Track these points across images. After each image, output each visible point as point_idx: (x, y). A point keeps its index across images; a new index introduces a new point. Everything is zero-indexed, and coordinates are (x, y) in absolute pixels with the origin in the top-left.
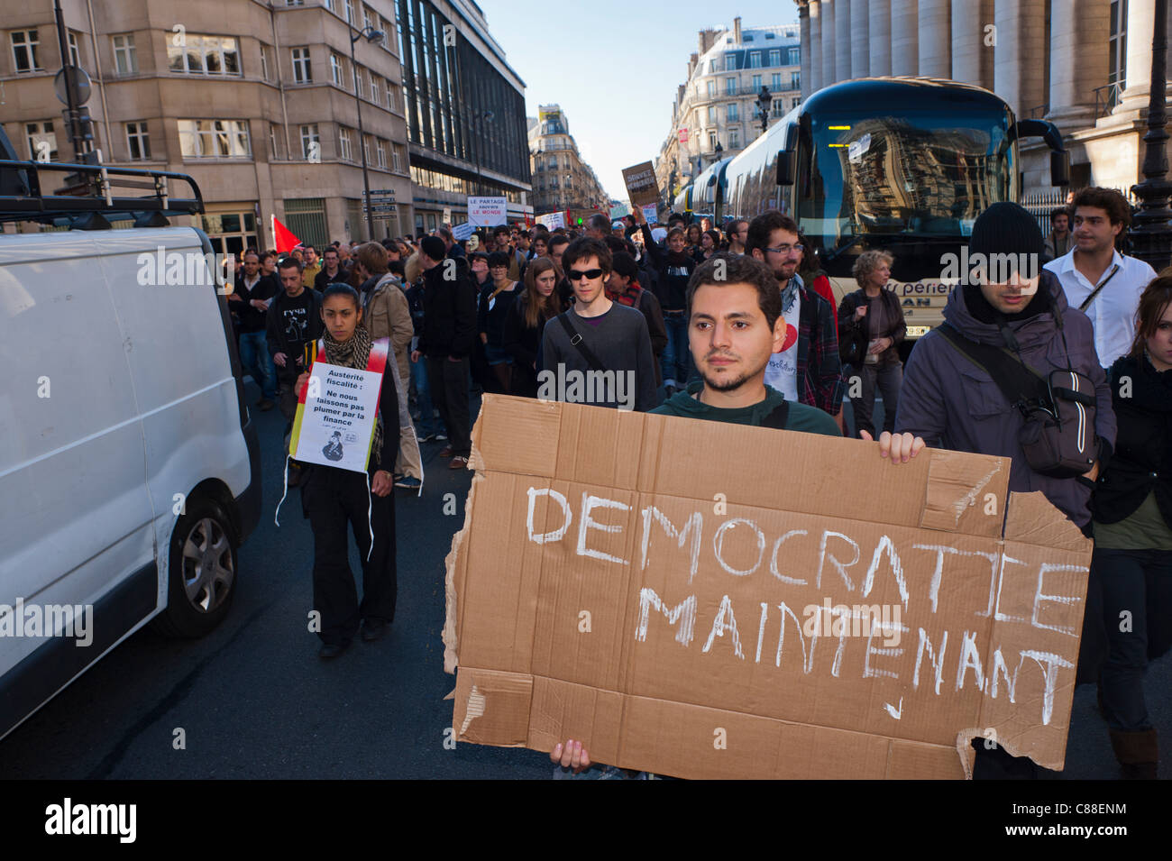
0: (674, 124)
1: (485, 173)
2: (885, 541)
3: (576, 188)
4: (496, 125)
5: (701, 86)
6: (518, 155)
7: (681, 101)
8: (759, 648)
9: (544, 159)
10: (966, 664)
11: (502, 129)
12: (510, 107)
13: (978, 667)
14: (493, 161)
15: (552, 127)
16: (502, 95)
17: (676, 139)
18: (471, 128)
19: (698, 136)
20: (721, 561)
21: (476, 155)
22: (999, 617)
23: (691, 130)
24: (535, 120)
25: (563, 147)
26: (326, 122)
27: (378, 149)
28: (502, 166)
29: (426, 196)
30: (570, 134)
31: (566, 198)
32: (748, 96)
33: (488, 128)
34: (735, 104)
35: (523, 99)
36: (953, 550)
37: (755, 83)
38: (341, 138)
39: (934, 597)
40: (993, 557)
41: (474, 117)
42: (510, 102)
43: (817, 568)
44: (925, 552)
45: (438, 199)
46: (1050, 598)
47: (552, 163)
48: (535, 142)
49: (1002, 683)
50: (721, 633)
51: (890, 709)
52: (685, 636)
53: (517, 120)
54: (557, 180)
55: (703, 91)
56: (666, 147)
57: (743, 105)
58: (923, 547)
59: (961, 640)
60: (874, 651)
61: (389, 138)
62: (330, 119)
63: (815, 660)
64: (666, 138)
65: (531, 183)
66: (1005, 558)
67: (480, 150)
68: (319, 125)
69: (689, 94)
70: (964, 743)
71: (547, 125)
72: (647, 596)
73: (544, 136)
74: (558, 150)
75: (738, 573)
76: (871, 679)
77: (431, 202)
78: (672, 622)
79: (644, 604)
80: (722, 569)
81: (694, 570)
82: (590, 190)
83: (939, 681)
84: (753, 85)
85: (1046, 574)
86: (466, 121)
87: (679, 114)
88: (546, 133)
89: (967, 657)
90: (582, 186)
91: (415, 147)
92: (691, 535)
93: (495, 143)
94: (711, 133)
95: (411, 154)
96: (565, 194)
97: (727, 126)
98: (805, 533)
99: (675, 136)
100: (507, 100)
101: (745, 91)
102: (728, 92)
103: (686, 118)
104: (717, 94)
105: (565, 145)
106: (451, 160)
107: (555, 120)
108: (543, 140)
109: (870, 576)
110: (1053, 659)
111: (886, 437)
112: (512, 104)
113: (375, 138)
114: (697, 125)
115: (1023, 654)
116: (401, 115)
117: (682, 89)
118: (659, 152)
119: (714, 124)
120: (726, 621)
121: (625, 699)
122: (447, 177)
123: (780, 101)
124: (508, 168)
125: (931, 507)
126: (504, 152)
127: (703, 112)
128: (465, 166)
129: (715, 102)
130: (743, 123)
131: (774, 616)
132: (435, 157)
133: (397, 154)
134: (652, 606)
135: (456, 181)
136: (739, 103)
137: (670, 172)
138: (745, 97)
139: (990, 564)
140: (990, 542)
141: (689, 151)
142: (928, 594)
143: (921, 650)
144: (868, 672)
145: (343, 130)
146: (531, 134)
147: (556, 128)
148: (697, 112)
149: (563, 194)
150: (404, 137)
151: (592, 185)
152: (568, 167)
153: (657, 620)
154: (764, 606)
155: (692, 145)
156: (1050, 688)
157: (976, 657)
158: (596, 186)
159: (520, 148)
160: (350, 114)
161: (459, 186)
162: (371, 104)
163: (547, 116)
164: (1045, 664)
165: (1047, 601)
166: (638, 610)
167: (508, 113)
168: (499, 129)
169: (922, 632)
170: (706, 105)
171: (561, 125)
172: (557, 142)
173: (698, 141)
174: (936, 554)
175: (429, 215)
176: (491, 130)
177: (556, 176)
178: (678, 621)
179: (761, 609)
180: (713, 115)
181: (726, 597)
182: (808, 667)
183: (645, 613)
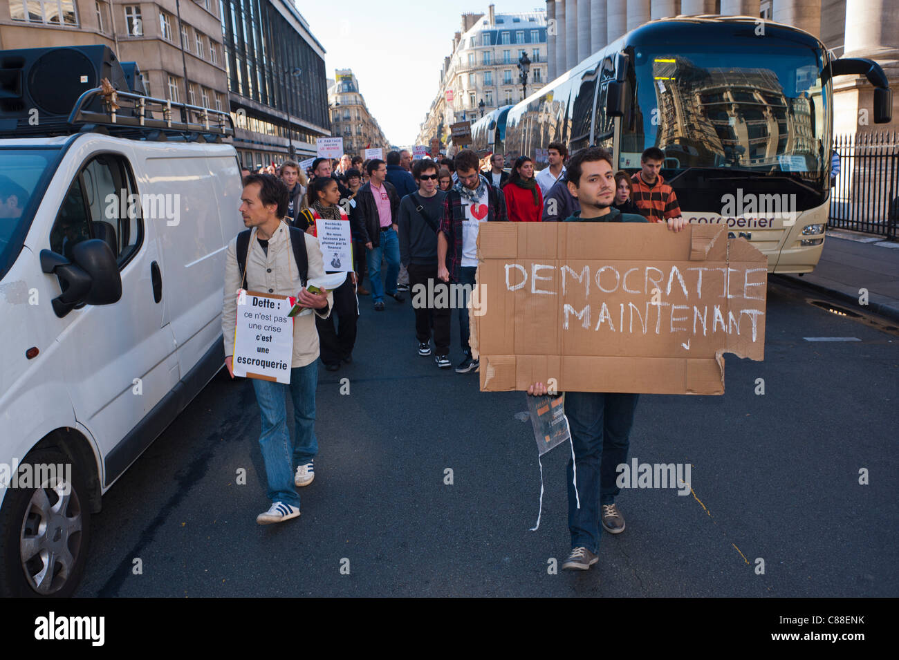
0: (441, 87)
1: (293, 120)
2: (675, 269)
3: (365, 135)
4: (302, 82)
5: (463, 57)
6: (320, 107)
7: (447, 69)
8: (622, 325)
9: (339, 112)
10: (716, 320)
11: (307, 85)
12: (313, 67)
13: (722, 321)
14: (300, 110)
15: (346, 86)
16: (306, 56)
17: (443, 99)
18: (281, 83)
19: (461, 96)
20: (600, 287)
21: (286, 105)
22: (729, 296)
23: (455, 91)
24: (332, 81)
25: (354, 103)
26: (155, 70)
27: (203, 96)
28: (307, 115)
29: (244, 137)
30: (360, 92)
31: (357, 143)
32: (500, 66)
33: (295, 84)
34: (490, 72)
35: (323, 63)
36: (706, 269)
37: (505, 56)
38: (169, 84)
39: (699, 291)
40: (724, 270)
41: (284, 73)
42: (313, 64)
43: (644, 285)
44: (693, 271)
45: (254, 139)
46: (751, 284)
47: (346, 115)
48: (333, 98)
49: (733, 326)
50: (603, 321)
51: (684, 345)
52: (586, 324)
53: (319, 79)
54: (350, 129)
55: (465, 61)
56: (435, 105)
57: (496, 73)
58: (692, 269)
59: (713, 310)
60: (674, 319)
61: (212, 87)
62: (159, 67)
63: (648, 327)
64: (435, 98)
65: (330, 130)
66: (730, 270)
67: (289, 102)
68: (149, 72)
69: (454, 63)
70: (719, 356)
71: (342, 85)
72: (567, 307)
73: (340, 94)
74: (351, 105)
75: (608, 291)
76: (675, 332)
77: (249, 141)
78: (580, 318)
79: (566, 312)
80: (601, 291)
81: (588, 293)
82: (376, 137)
83: (705, 329)
84: (503, 58)
85: (748, 274)
86: (277, 77)
87: (445, 79)
88: (341, 91)
89: (717, 316)
90: (369, 134)
91: (236, 96)
92: (584, 278)
93: (301, 96)
94: (471, 94)
95: (231, 101)
96: (357, 140)
97: (483, 89)
98: (637, 269)
99: (442, 96)
100: (311, 63)
101: (497, 61)
102: (484, 63)
103: (451, 82)
104: (476, 64)
105: (356, 101)
106: (265, 108)
107: (348, 81)
108: (339, 97)
109: (669, 285)
110: (755, 312)
111: (671, 221)
112: (315, 66)
113: (200, 86)
114: (461, 87)
115: (741, 312)
116: (223, 69)
117: (448, 60)
118: (429, 108)
119: (474, 87)
120: (605, 314)
121: (560, 359)
122: (262, 123)
123: (539, 70)
124: (311, 117)
125: (694, 250)
126: (309, 104)
127: (465, 77)
128: (277, 114)
129: (475, 70)
130: (496, 86)
131: (627, 308)
132: (251, 105)
133: (219, 101)
134: (570, 312)
135: (269, 126)
136: (493, 71)
137: (438, 124)
138: (497, 66)
139: (723, 273)
140: (723, 263)
141: (454, 109)
142: (696, 290)
143: (695, 316)
144: (672, 329)
145: (171, 79)
146: (330, 91)
147: (349, 87)
148: (460, 77)
149: (355, 139)
150: (225, 86)
151: (377, 134)
152: (359, 118)
153: (573, 318)
154: (622, 305)
155: (456, 103)
156: (754, 325)
157: (721, 316)
158: (380, 134)
159: (321, 101)
160: (177, 65)
161: (272, 132)
162: (197, 58)
163: (342, 78)
164: (752, 315)
165: (750, 286)
166: (564, 314)
167: (311, 72)
168: (304, 84)
169: (695, 308)
170: (467, 72)
171: (353, 85)
172: (349, 99)
173: (461, 100)
174: (699, 272)
175: (246, 153)
176: (298, 85)
177: (349, 125)
178: (583, 318)
179: (620, 307)
180: (473, 80)
181: (604, 304)
182: (645, 331)
183: (567, 316)
